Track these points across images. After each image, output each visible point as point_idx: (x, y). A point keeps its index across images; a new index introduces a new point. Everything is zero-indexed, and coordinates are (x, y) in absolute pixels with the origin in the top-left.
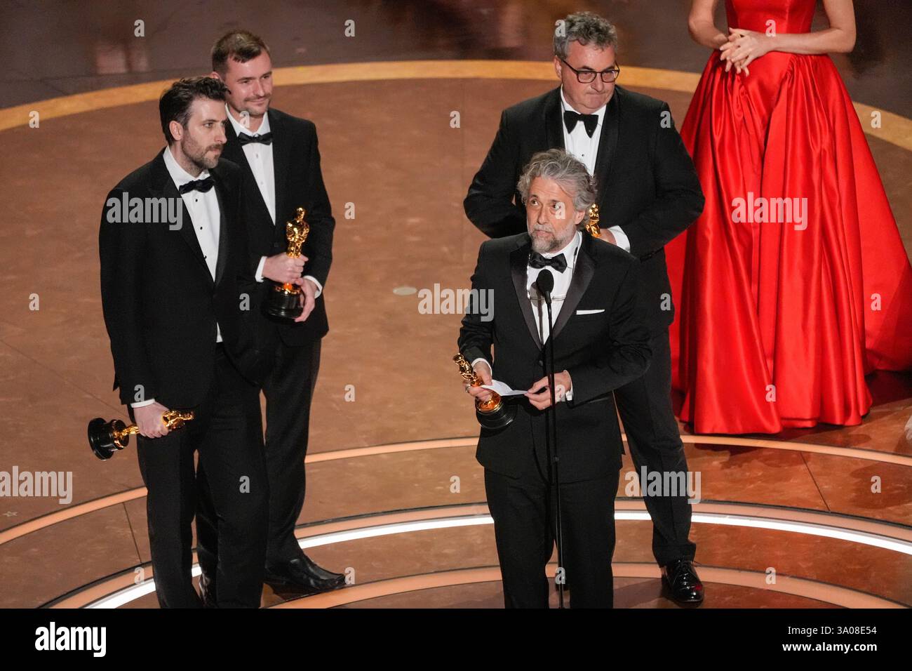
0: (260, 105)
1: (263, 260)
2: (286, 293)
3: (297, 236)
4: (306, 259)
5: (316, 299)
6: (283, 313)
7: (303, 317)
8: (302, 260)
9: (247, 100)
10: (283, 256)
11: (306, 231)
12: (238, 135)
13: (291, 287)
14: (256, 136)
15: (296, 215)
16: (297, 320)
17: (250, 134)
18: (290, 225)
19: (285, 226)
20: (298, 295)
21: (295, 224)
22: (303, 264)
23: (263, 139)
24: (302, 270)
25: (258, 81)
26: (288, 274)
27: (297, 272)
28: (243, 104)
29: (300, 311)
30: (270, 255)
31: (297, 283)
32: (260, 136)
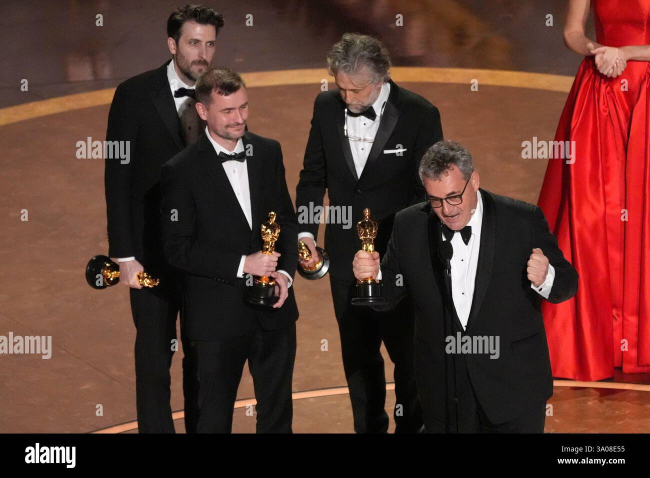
0: (238, 130)
1: (244, 258)
2: (264, 284)
3: (270, 236)
4: (279, 255)
5: (289, 289)
6: (262, 302)
7: (279, 304)
8: (275, 256)
9: (227, 126)
10: (260, 254)
11: (278, 231)
12: (218, 154)
13: (268, 279)
14: (233, 154)
15: (269, 219)
16: (275, 306)
17: (228, 153)
18: (264, 227)
19: (260, 228)
20: (273, 286)
21: (268, 226)
22: (277, 259)
23: (240, 157)
24: (276, 264)
25: (237, 111)
26: (264, 268)
27: (272, 267)
28: (224, 129)
29: (277, 299)
30: (248, 253)
31: (273, 276)
32: (236, 154)
